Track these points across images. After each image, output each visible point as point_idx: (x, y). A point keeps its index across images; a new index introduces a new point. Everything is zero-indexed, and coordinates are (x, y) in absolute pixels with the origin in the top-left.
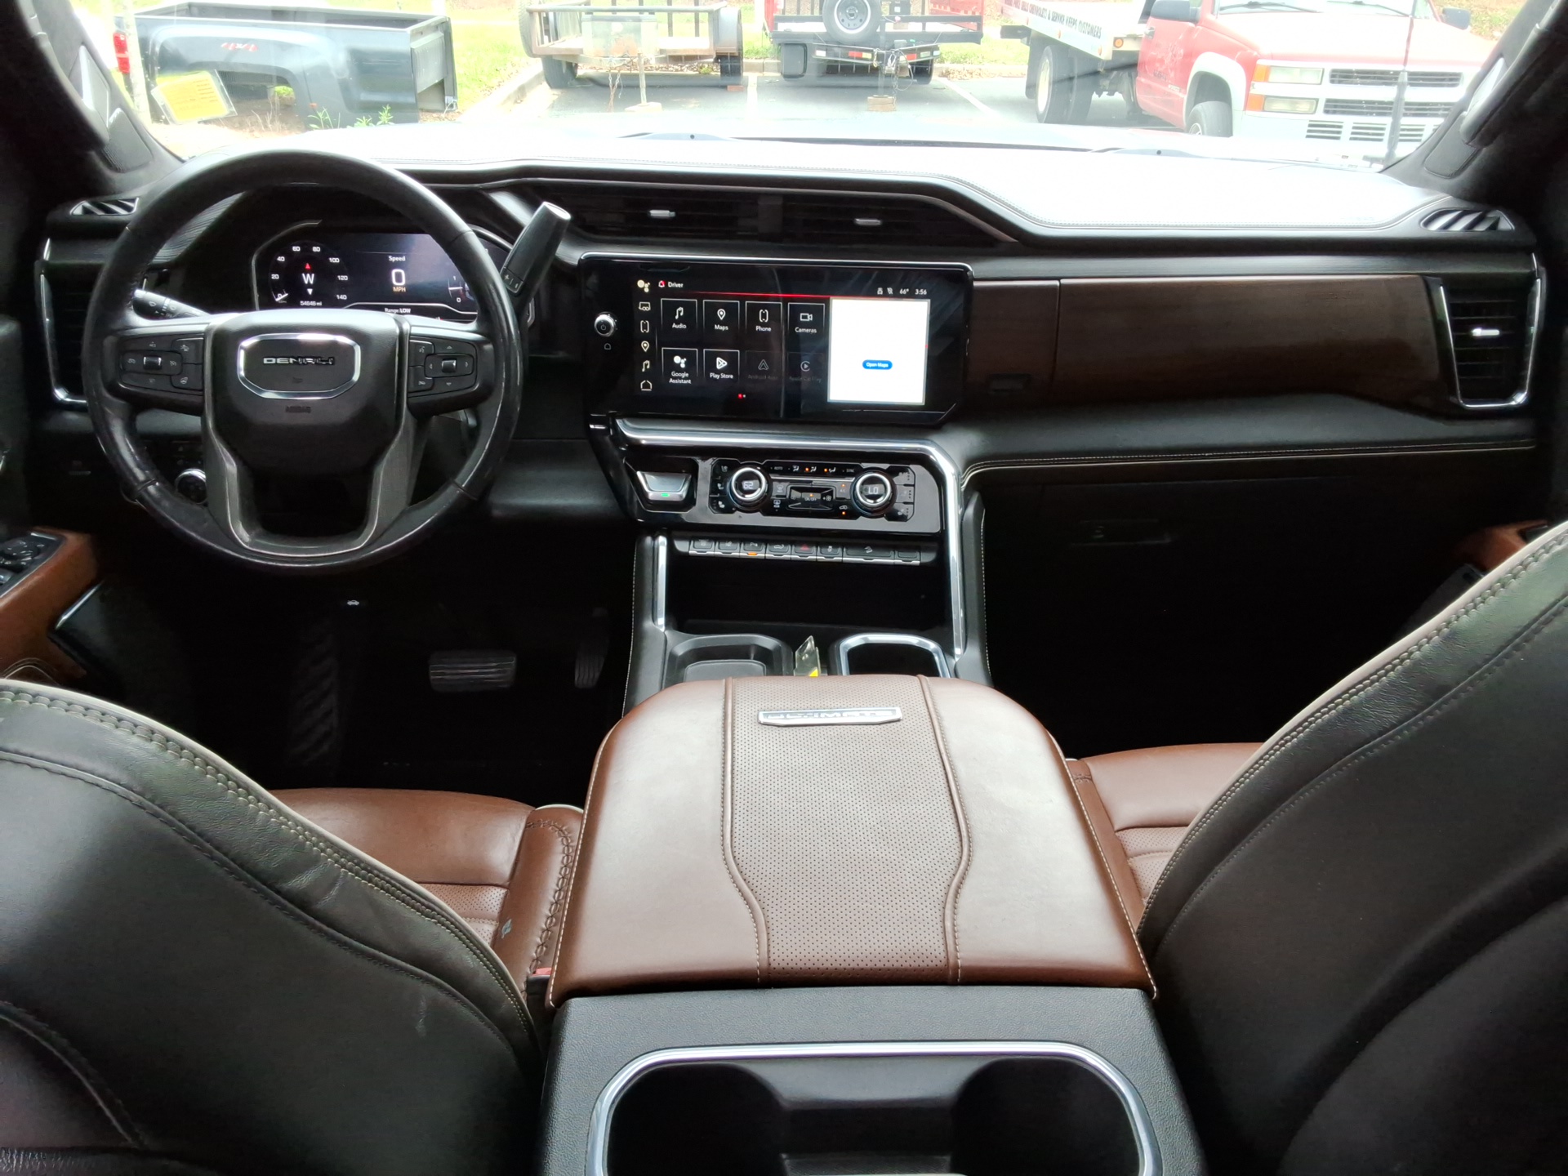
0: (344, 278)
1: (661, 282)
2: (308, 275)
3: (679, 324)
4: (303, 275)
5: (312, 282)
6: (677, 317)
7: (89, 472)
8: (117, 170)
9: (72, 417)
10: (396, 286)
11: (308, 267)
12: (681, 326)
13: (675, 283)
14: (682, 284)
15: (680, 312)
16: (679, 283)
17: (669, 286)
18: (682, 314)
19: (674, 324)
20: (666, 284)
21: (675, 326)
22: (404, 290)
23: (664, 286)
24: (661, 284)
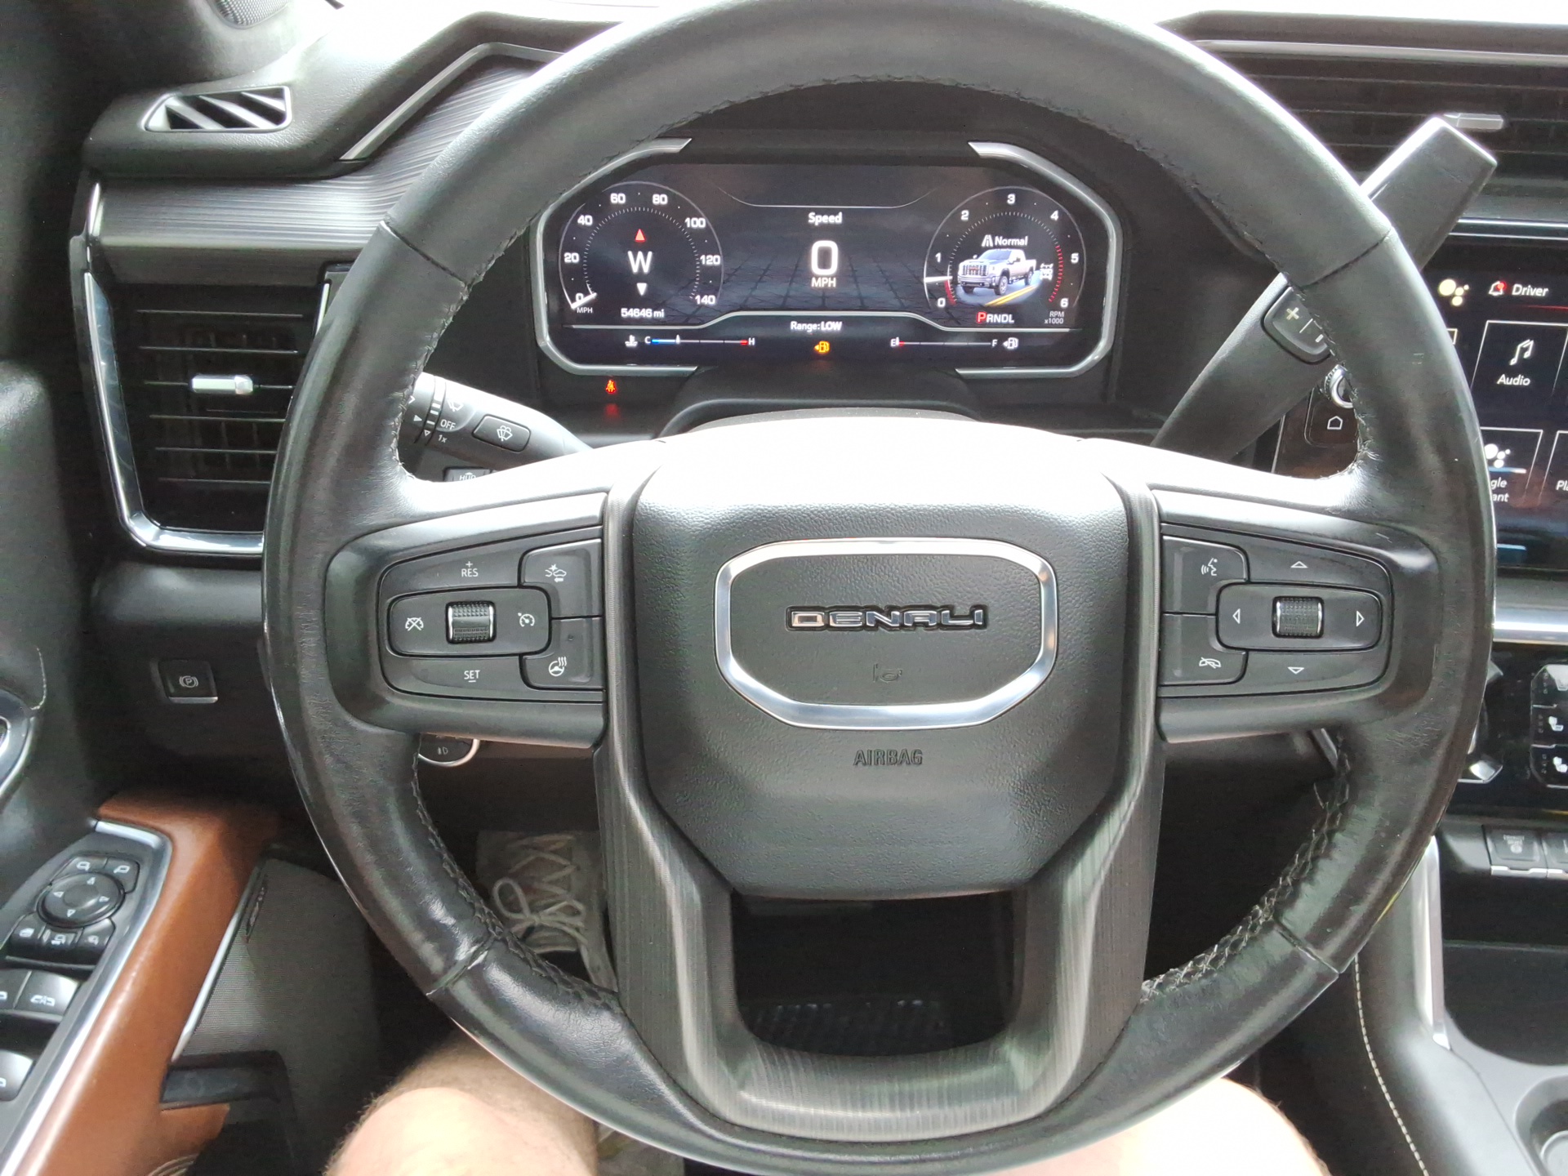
0: (712, 260)
1: (1498, 283)
2: (640, 254)
3: (1515, 376)
4: (630, 254)
5: (646, 269)
6: (1513, 362)
7: (216, 698)
8: (236, 22)
9: (168, 580)
10: (817, 278)
11: (640, 237)
12: (1521, 381)
13: (1529, 286)
14: (1546, 290)
15: (1524, 350)
16: (1537, 287)
17: (1514, 293)
18: (1527, 355)
19: (1503, 376)
20: (1508, 289)
21: (1503, 380)
22: (833, 283)
23: (1501, 293)
24: (1496, 289)
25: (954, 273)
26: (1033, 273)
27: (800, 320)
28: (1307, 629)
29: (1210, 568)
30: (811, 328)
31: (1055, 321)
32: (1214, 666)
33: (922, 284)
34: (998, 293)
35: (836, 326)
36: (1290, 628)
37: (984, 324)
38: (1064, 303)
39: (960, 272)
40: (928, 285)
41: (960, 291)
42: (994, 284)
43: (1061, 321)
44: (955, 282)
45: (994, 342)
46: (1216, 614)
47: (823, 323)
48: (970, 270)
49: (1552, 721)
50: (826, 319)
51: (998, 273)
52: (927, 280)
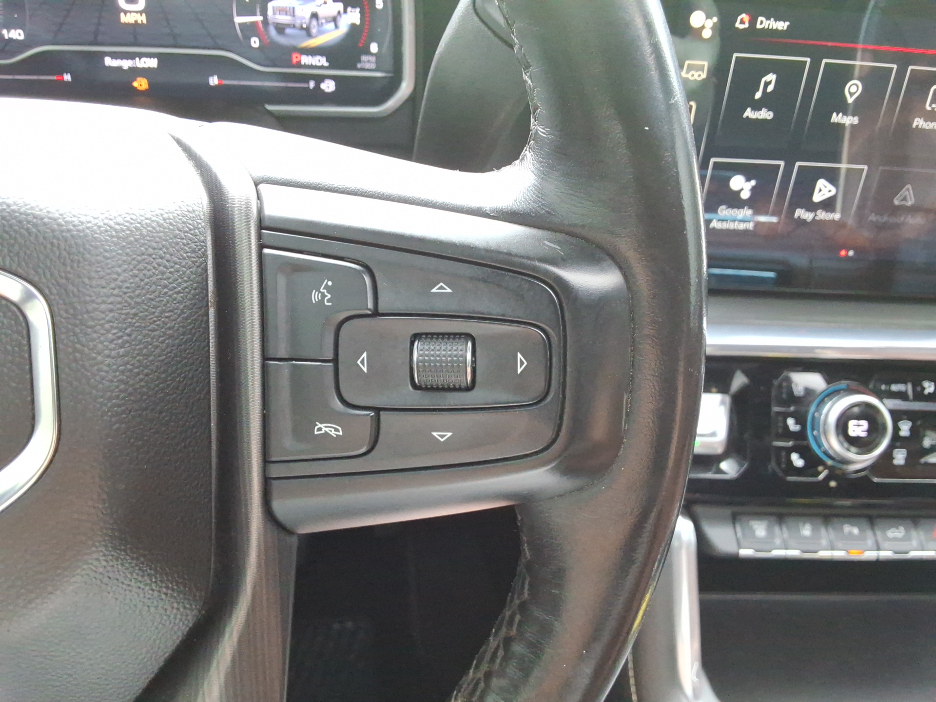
1: (744, 16)
3: (759, 109)
6: (758, 95)
10: (126, 12)
12: (765, 114)
13: (772, 19)
14: (787, 23)
15: (767, 84)
16: (780, 20)
17: (759, 26)
18: (770, 88)
19: (749, 109)
20: (753, 22)
21: (749, 113)
22: (142, 19)
23: (746, 25)
24: (742, 22)
25: (264, 13)
26: (341, 16)
27: (115, 56)
28: (453, 379)
29: (323, 294)
30: (126, 64)
31: (367, 66)
32: (333, 433)
33: (234, 23)
34: (309, 35)
35: (153, 63)
36: (431, 379)
37: (299, 65)
38: (374, 48)
39: (270, 12)
40: (240, 25)
41: (273, 32)
42: (304, 26)
43: (373, 66)
44: (266, 22)
45: (312, 84)
46: (335, 360)
47: (137, 59)
48: (279, 11)
49: (791, 422)
50: (141, 55)
51: (308, 16)
52: (238, 20)
